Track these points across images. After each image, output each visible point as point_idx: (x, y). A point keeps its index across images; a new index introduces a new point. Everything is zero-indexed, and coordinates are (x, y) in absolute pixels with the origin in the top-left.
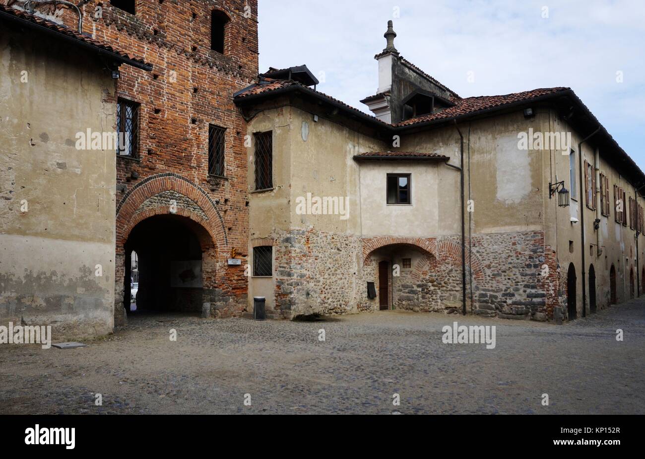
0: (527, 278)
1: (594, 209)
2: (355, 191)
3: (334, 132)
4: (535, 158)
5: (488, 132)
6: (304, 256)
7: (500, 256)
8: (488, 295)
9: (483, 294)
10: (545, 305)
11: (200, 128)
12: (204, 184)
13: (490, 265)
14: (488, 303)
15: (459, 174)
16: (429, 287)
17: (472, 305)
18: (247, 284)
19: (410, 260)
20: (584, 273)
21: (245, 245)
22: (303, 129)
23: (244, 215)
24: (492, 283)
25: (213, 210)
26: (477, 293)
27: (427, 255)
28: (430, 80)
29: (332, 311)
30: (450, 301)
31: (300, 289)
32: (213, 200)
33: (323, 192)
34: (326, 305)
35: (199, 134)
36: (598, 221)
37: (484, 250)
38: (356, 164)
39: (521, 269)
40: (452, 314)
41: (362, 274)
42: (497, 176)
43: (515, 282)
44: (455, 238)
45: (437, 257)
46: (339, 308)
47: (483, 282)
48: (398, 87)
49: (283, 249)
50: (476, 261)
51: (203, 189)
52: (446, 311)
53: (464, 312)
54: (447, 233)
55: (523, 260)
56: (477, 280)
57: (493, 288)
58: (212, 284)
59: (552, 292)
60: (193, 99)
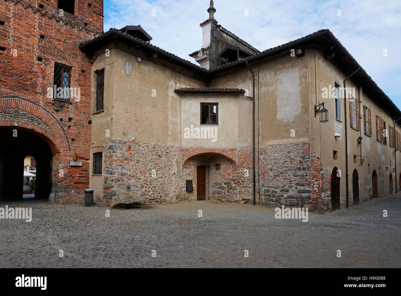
0: (298, 178)
1: (358, 130)
2: (176, 115)
3: (157, 71)
4: (304, 87)
5: (271, 70)
6: (126, 159)
7: (279, 161)
8: (271, 190)
9: (267, 190)
10: (311, 199)
11: (46, 65)
12: (48, 105)
13: (272, 168)
14: (271, 196)
15: (251, 102)
16: (232, 184)
17: (259, 198)
18: (88, 180)
19: (219, 165)
20: (348, 175)
21: (87, 151)
22: (127, 66)
23: (87, 130)
24: (273, 182)
25: (57, 125)
26: (263, 189)
27: (230, 161)
28: (244, 43)
29: (152, 201)
30: (245, 194)
31: (121, 184)
32: (57, 118)
33: (145, 113)
34: (147, 196)
35: (45, 69)
36: (360, 138)
37: (268, 158)
38: (177, 96)
39: (294, 172)
40: (246, 204)
41: (182, 175)
42: (277, 102)
43: (290, 181)
44: (249, 148)
45: (237, 163)
46: (159, 199)
47: (267, 181)
48: (216, 45)
49: (108, 155)
50: (263, 166)
51: (48, 110)
52: (243, 202)
53: (254, 203)
54: (244, 145)
55: (295, 164)
56: (263, 179)
57: (274, 186)
58: (57, 179)
59: (316, 189)
60: (39, 43)
